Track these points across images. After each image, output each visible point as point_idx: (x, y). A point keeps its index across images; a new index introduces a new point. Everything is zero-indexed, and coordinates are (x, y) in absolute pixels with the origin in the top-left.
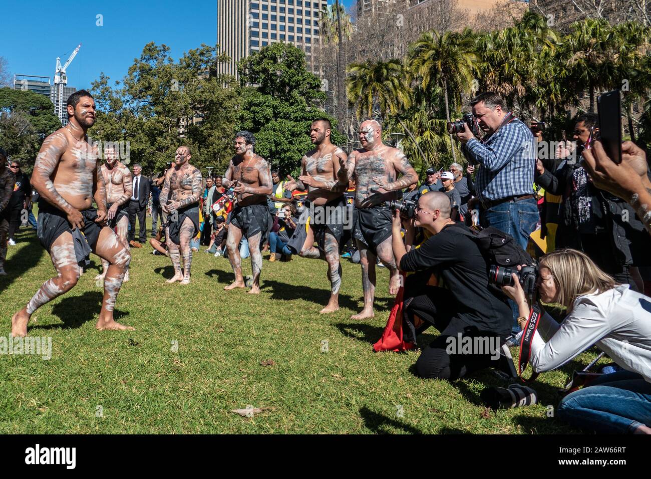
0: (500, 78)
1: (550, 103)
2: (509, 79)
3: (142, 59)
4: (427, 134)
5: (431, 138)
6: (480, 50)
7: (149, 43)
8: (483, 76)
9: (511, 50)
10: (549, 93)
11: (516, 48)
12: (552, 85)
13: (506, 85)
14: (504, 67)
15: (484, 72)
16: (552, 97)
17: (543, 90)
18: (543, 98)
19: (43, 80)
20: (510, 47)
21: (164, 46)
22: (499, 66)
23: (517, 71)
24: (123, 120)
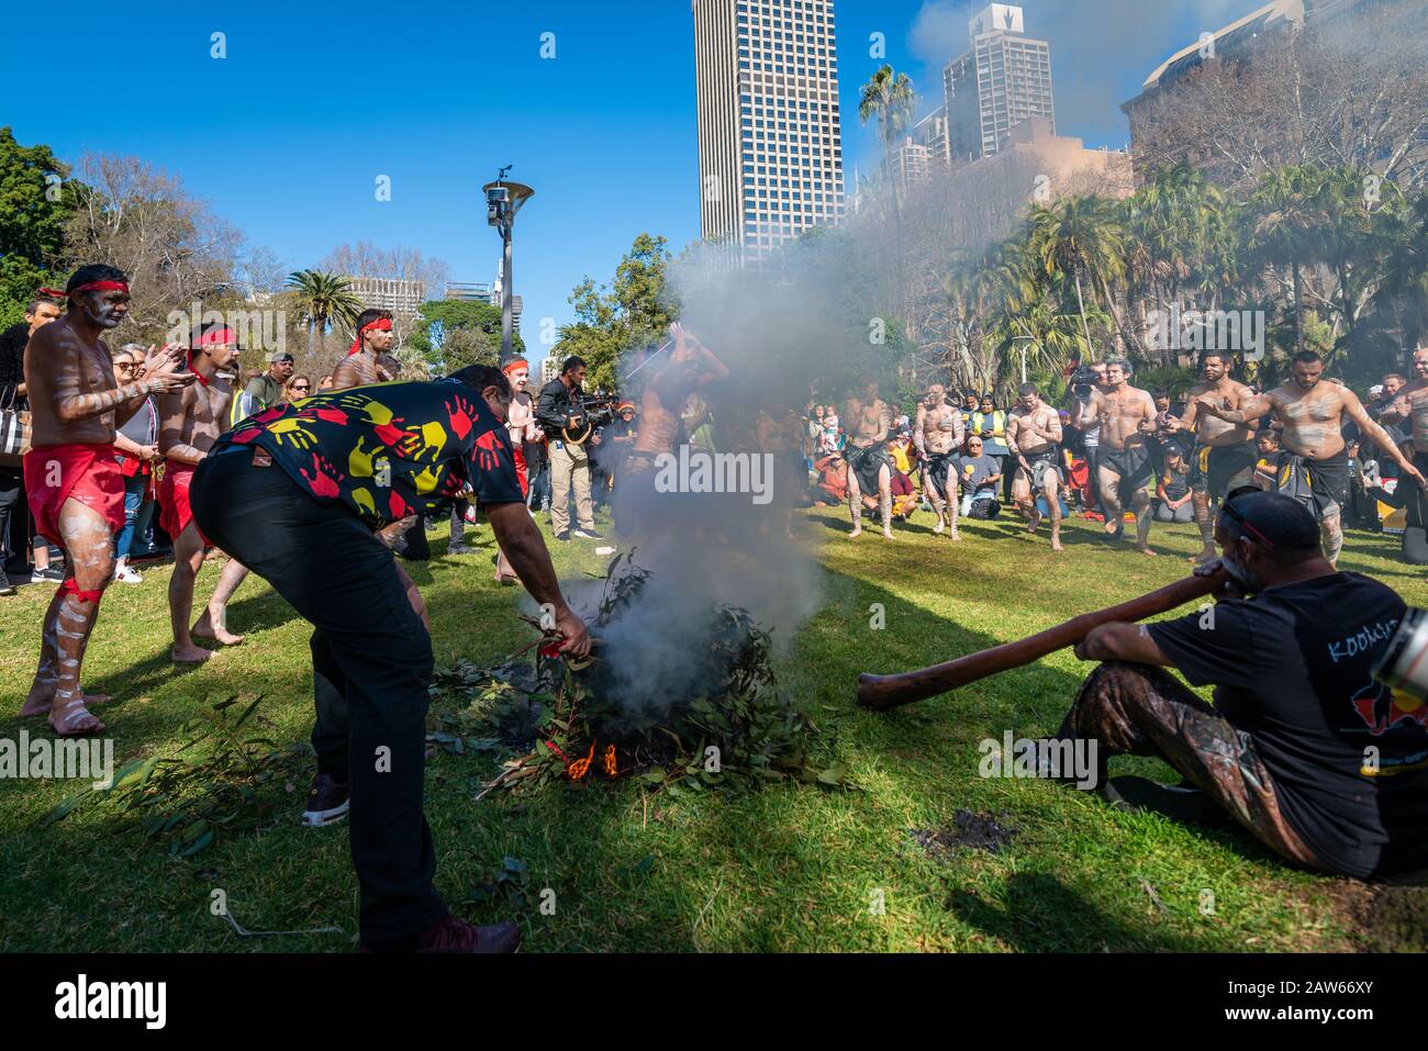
0: (1152, 254)
1: (1221, 285)
2: (1166, 256)
3: (632, 256)
4: (1051, 335)
5: (1059, 339)
6: (1123, 219)
7: (642, 234)
8: (1128, 253)
9: (1167, 216)
10: (1219, 272)
11: (1174, 213)
12: (1224, 259)
13: (1163, 264)
14: (1158, 240)
15: (1130, 248)
16: (1226, 276)
17: (1211, 268)
18: (1211, 279)
19: (480, 288)
20: (1166, 212)
21: (660, 238)
22: (1151, 238)
23: (1177, 245)
24: (615, 333)
